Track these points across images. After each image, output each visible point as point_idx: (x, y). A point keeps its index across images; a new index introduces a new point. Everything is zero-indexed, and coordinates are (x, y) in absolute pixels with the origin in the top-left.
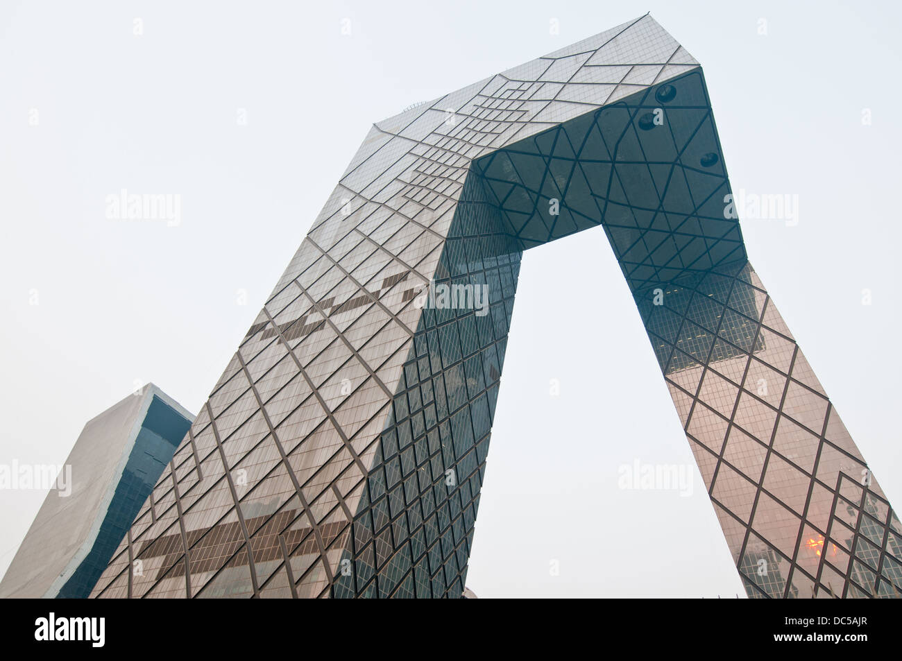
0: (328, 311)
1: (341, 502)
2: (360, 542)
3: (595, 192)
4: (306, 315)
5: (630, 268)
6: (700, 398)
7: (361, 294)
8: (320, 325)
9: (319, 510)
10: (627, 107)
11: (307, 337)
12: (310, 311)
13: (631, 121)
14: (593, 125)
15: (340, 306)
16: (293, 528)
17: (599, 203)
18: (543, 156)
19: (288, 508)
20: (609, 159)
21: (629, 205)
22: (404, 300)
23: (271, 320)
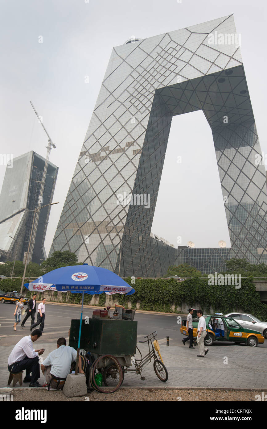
0: (108, 152)
1: (121, 220)
2: (126, 230)
3: (200, 100)
4: (100, 152)
5: (211, 122)
6: (228, 173)
7: (118, 147)
8: (105, 158)
9: (115, 222)
10: (214, 76)
11: (102, 162)
12: (101, 151)
13: (215, 80)
14: (201, 81)
15: (111, 151)
16: (109, 226)
17: (202, 103)
18: (182, 89)
19: (106, 220)
20: (206, 91)
21: (213, 104)
22: (133, 154)
23: (87, 151)
